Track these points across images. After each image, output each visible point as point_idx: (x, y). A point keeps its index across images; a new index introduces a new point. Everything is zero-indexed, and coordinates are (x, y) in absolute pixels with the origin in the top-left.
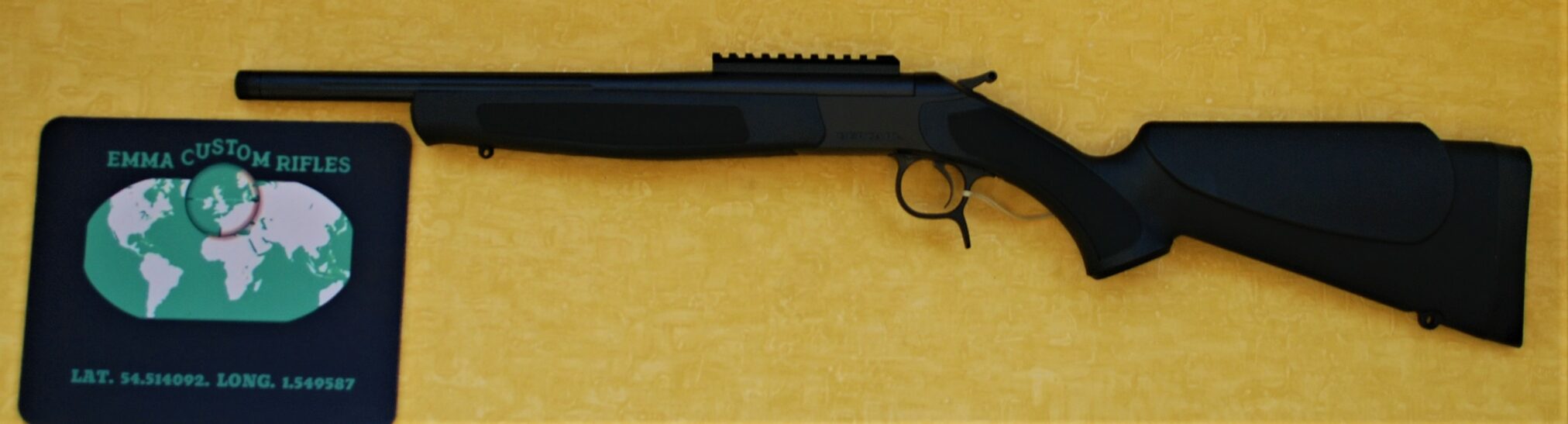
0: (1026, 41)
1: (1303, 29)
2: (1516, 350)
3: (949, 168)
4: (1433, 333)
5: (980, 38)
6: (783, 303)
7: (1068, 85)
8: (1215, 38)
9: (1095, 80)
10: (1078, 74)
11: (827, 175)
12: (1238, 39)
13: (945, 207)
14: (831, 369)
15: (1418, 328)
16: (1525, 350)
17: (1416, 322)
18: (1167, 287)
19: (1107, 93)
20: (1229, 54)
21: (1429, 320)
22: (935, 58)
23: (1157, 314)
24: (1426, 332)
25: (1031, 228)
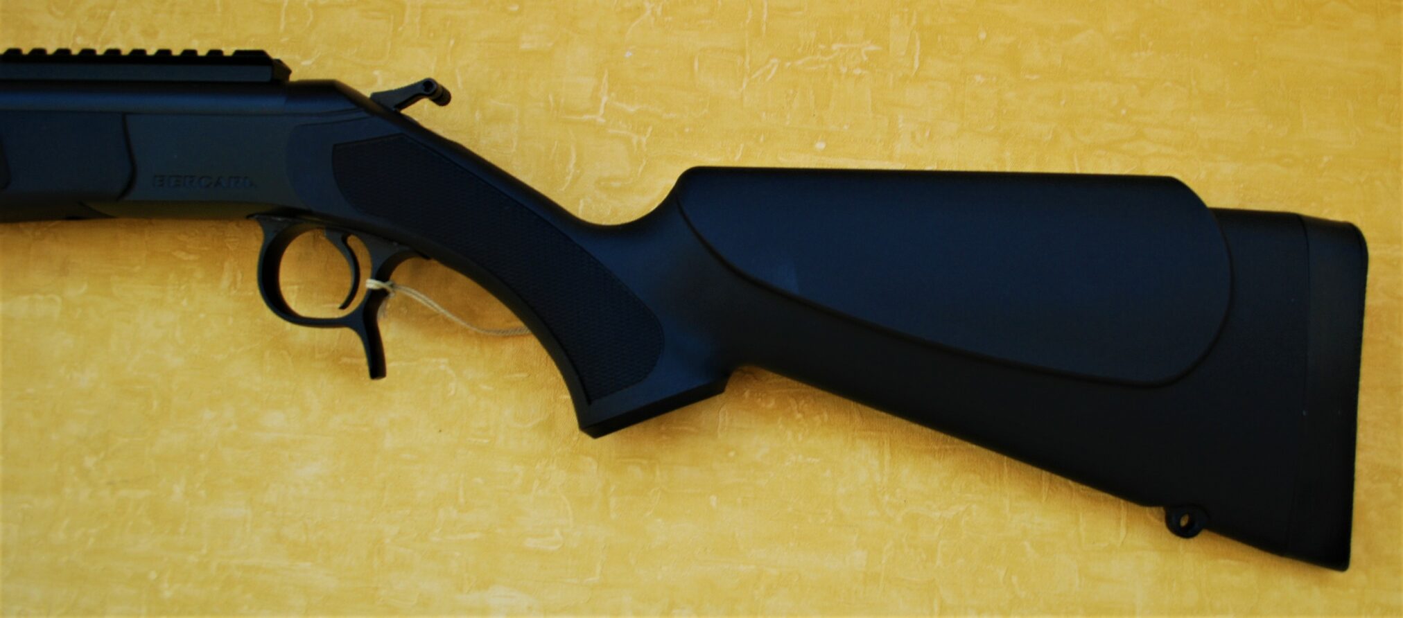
0: (525, 46)
1: (983, 36)
2: (1336, 575)
3: (353, 241)
4: (1192, 543)
5: (452, 42)
6: (90, 462)
7: (586, 117)
8: (835, 47)
9: (632, 110)
10: (605, 99)
11: (182, 255)
12: (873, 48)
13: (344, 307)
14: (153, 575)
15: (1167, 535)
16: (1354, 576)
17: (1163, 524)
18: (732, 454)
19: (650, 129)
20: (858, 72)
21: (1184, 522)
22: (376, 73)
23: (713, 498)
24: (1181, 543)
25: (509, 349)
